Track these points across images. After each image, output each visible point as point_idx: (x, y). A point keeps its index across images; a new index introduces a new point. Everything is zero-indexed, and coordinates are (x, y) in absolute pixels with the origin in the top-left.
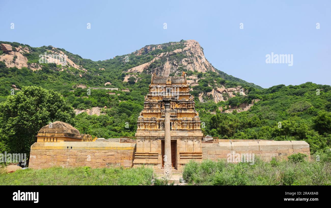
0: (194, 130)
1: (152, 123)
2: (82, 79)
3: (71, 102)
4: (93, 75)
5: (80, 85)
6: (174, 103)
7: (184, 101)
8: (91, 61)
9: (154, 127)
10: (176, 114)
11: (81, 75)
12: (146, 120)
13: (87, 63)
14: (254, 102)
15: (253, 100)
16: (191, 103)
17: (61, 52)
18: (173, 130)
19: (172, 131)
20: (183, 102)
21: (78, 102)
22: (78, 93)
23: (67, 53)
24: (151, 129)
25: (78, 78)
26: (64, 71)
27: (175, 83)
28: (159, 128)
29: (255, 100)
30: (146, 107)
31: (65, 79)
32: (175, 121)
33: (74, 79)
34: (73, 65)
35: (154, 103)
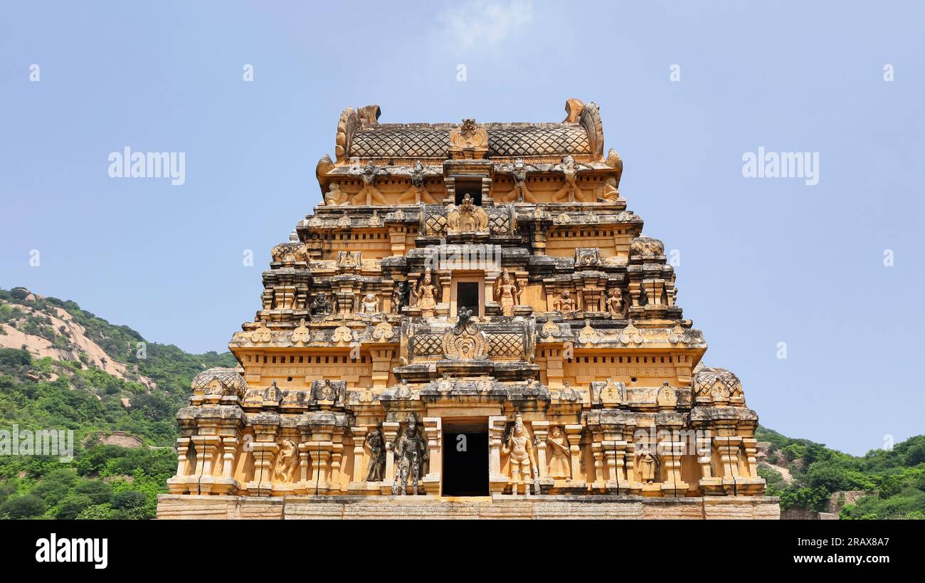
0: (702, 491)
1: (309, 431)
2: (129, 413)
3: (55, 497)
4: (176, 401)
5: (115, 434)
6: (513, 275)
7: (594, 267)
8: (178, 353)
9: (329, 469)
10: (526, 351)
11: (126, 402)
12: (265, 409)
13: (162, 356)
14: (840, 504)
15: (835, 497)
16: (652, 274)
17: (61, 312)
18: (508, 490)
19: (497, 496)
20: (583, 268)
21: (85, 498)
22: (91, 461)
23: (85, 319)
24: (304, 483)
25: (114, 409)
26: (58, 380)
27: (516, 153)
28: (378, 472)
29: (842, 495)
30: (274, 306)
31: (56, 413)
32: (521, 405)
33: (95, 412)
34: (103, 361)
35: (345, 282)
